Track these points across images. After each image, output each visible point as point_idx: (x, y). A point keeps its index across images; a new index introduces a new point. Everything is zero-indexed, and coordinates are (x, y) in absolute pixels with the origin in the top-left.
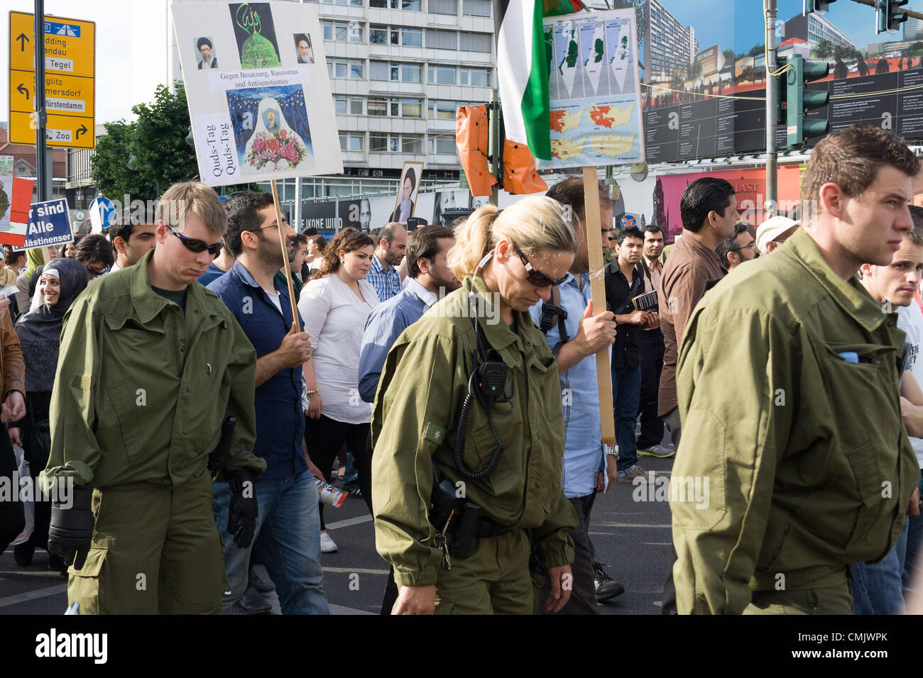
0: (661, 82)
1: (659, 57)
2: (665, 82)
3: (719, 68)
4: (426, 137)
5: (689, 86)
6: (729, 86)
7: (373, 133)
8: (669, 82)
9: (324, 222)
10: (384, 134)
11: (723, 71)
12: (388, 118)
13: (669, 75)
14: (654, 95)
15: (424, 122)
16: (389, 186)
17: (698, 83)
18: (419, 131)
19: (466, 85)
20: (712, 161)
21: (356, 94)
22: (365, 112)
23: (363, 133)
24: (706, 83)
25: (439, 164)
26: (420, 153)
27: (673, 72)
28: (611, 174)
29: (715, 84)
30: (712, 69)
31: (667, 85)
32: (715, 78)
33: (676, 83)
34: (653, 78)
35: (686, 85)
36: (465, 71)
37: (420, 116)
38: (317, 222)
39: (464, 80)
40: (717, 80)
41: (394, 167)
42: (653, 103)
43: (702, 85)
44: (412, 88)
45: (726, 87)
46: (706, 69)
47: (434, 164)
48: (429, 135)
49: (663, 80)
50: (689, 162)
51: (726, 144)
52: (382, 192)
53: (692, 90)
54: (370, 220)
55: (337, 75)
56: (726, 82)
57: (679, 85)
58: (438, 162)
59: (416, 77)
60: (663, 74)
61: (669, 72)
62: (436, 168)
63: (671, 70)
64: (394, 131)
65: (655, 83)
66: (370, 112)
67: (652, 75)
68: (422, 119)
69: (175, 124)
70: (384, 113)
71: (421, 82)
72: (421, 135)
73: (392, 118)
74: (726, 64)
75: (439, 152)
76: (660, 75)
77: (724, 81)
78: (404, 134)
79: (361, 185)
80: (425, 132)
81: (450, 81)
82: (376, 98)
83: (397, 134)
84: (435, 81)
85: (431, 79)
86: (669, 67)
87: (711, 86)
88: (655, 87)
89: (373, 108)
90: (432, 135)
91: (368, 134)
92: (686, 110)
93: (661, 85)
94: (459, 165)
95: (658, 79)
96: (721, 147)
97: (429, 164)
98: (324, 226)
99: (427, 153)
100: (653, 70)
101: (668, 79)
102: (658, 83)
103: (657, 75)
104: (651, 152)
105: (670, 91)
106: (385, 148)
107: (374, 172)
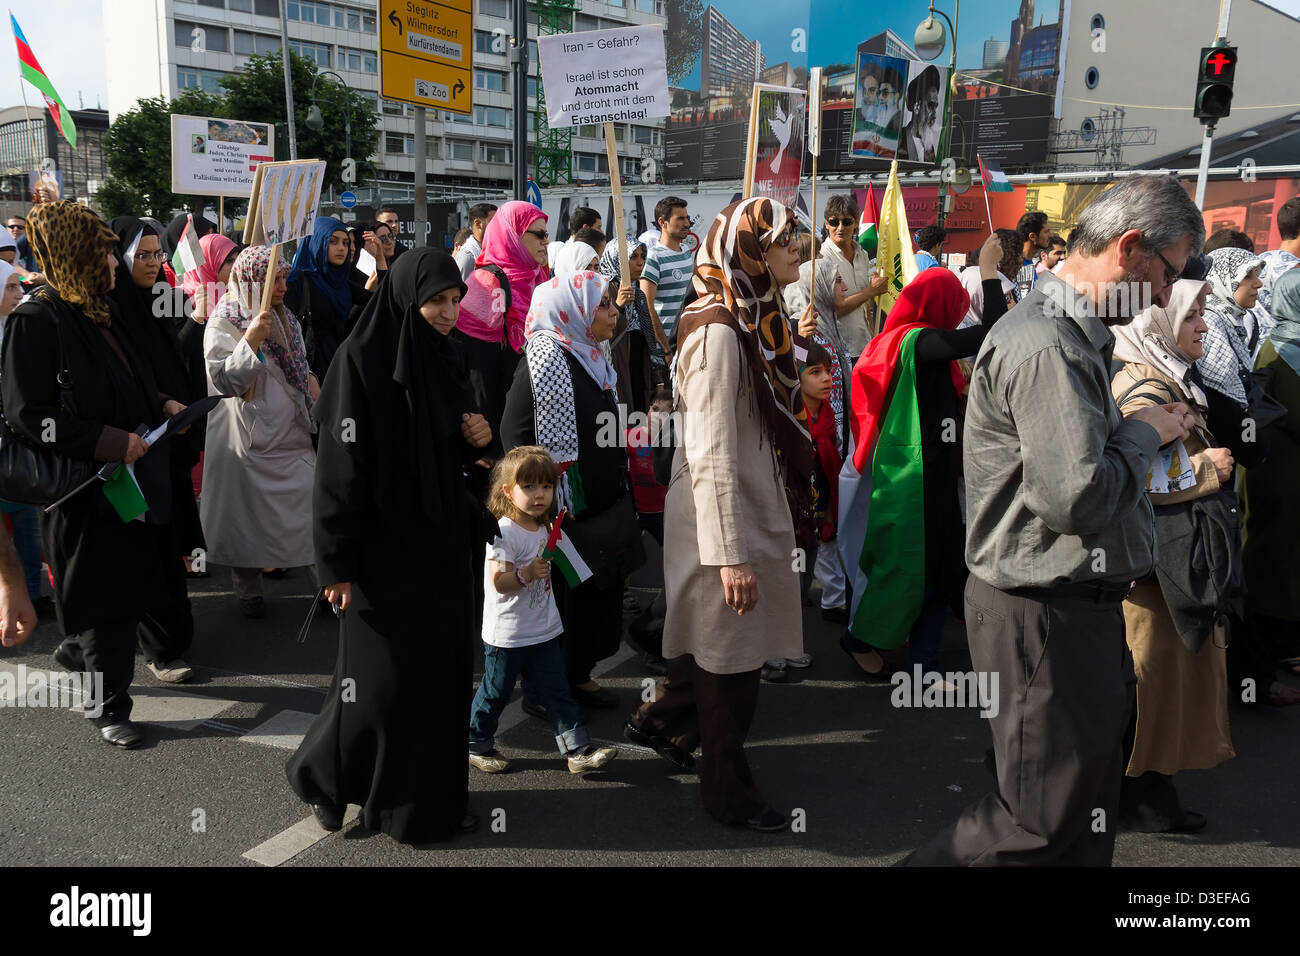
0: (722, 97)
1: (719, 71)
2: (726, 97)
4: (443, 140)
7: (388, 133)
8: (730, 97)
10: (402, 135)
12: (404, 118)
13: (730, 90)
14: (713, 109)
15: (441, 124)
16: (409, 190)
21: (370, 89)
25: (456, 170)
26: (436, 157)
27: (735, 87)
31: (728, 100)
33: (737, 99)
34: (712, 92)
37: (436, 118)
42: (711, 117)
47: (452, 169)
48: (446, 138)
49: (723, 94)
55: (351, 66)
57: (741, 101)
58: (456, 167)
60: (723, 88)
61: (730, 87)
62: (454, 173)
63: (734, 84)
65: (714, 97)
67: (710, 89)
68: (439, 122)
69: (274, 102)
70: (401, 112)
72: (438, 138)
73: (409, 118)
74: (798, 82)
75: (456, 157)
76: (720, 89)
80: (441, 135)
86: (732, 82)
88: (713, 102)
90: (451, 139)
91: (384, 134)
93: (721, 100)
94: (476, 171)
95: (718, 93)
97: (447, 169)
98: (405, 229)
99: (444, 158)
100: (710, 84)
101: (728, 94)
102: (718, 97)
103: (716, 89)
104: (708, 168)
105: (731, 106)
106: (402, 151)
107: (391, 174)
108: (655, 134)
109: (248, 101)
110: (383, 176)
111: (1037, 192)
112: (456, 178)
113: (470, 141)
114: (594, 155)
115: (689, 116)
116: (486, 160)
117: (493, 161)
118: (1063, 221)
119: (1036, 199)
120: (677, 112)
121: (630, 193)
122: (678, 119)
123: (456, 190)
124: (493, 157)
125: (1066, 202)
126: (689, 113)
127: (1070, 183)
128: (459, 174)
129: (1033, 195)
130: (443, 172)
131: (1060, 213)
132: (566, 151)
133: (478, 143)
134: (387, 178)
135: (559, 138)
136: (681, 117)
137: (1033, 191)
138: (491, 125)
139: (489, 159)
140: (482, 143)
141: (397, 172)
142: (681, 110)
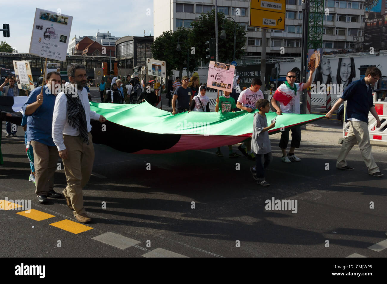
4: (270, 39)
7: (249, 38)
10: (254, 38)
14: (386, 19)
38: (251, 73)
41: (257, 52)
42: (386, 23)
47: (273, 50)
48: (271, 39)
54: (280, 72)
62: (274, 52)
64: (258, 37)
67: (385, 10)
68: (269, 32)
70: (254, 30)
72: (268, 39)
73: (257, 32)
75: (275, 46)
80: (270, 37)
91: (247, 38)
97: (271, 50)
98: (254, 74)
99: (270, 46)
100: (386, 8)
104: (384, 44)
106: (254, 44)
107: (249, 53)
108: (360, 32)
109: (200, 30)
110: (246, 54)
112: (274, 54)
113: (281, 39)
114: (331, 41)
115: (375, 23)
116: (287, 46)
117: (289, 46)
120: (370, 21)
121: (348, 57)
122: (370, 24)
123: (274, 58)
124: (290, 45)
126: (375, 21)
128: (276, 52)
132: (320, 41)
133: (284, 40)
134: (248, 55)
135: (317, 36)
136: (372, 24)
138: (289, 32)
139: (288, 45)
140: (285, 40)
141: (252, 52)
142: (372, 21)
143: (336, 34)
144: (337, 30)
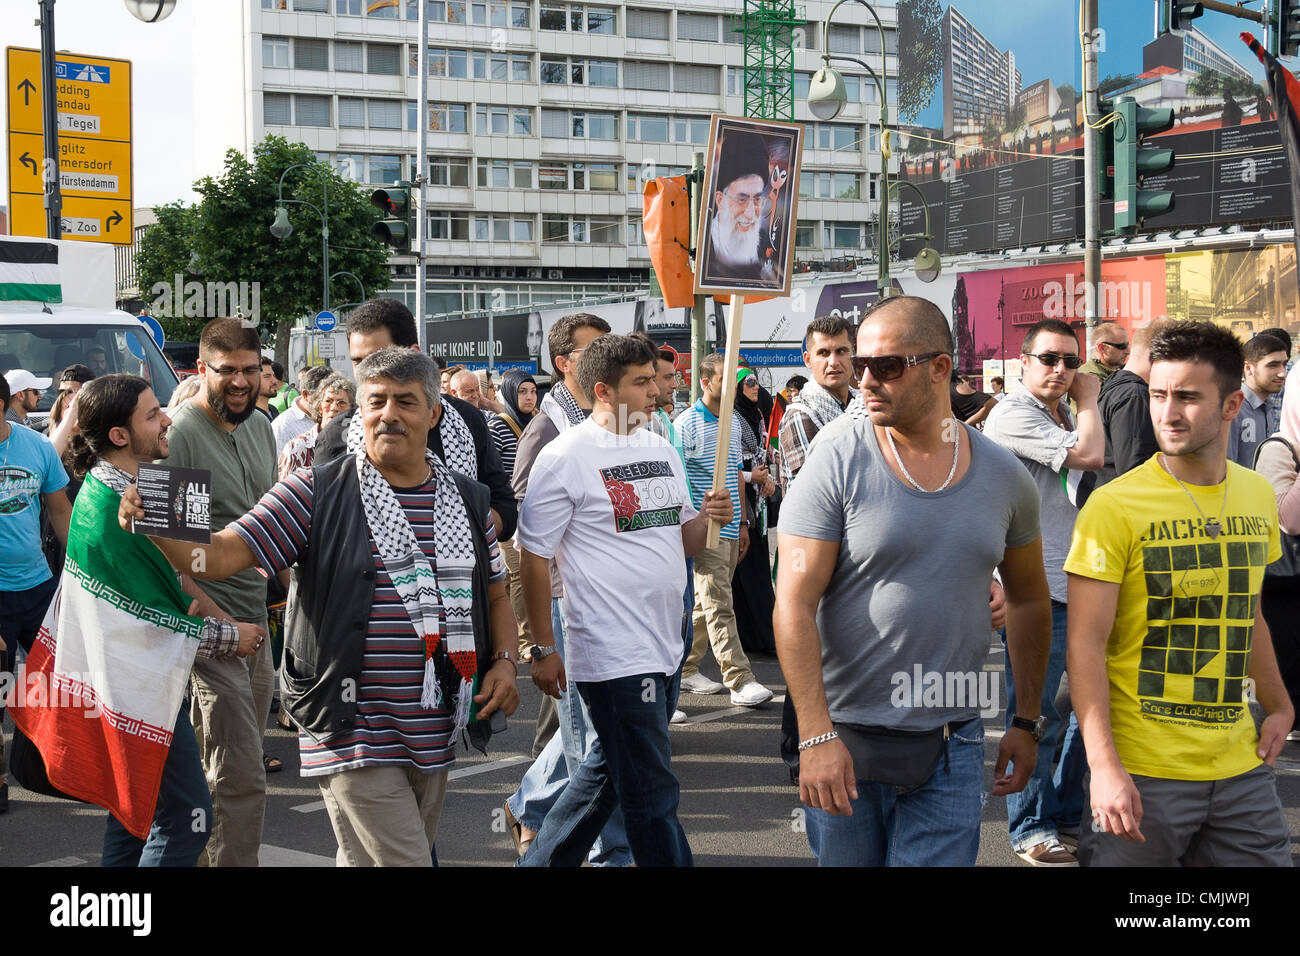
0: (969, 135)
1: (966, 98)
2: (974, 134)
3: (1052, 113)
4: (626, 220)
5: (1007, 139)
6: (1067, 138)
7: (547, 216)
8: (980, 134)
9: (475, 346)
10: (564, 216)
11: (1058, 117)
12: (571, 193)
13: (980, 125)
14: (959, 153)
15: (623, 197)
16: (573, 293)
17: (1021, 136)
18: (615, 211)
19: (684, 143)
20: (1042, 250)
21: (522, 158)
22: (535, 185)
23: (534, 215)
24: (1032, 135)
25: (644, 260)
26: (617, 243)
27: (985, 120)
28: (887, 271)
29: (1046, 136)
30: (1041, 114)
31: (977, 138)
32: (1045, 128)
33: (989, 136)
34: (957, 129)
35: (1003, 138)
36: (681, 121)
37: (616, 189)
38: (466, 348)
39: (681, 136)
40: (1049, 131)
41: (579, 265)
42: (957, 164)
43: (1027, 138)
44: (605, 148)
45: (1062, 140)
46: (1033, 114)
47: (639, 260)
48: (630, 217)
49: (971, 132)
50: (1008, 252)
51: (1064, 225)
52: (559, 302)
53: (1013, 147)
54: (541, 343)
55: (495, 129)
56: (1063, 133)
57: (994, 138)
58: (643, 257)
59: (609, 133)
60: (971, 122)
61: (979, 119)
63: (982, 116)
64: (578, 212)
65: (960, 135)
66: (543, 184)
67: (955, 124)
68: (619, 194)
69: (254, 205)
70: (564, 185)
71: (617, 139)
72: (618, 217)
73: (575, 193)
74: (1062, 107)
76: (967, 124)
77: (1060, 132)
78: (593, 217)
79: (530, 292)
80: (623, 212)
81: (660, 137)
82: (551, 163)
83: (583, 217)
84: (638, 137)
85: (631, 134)
86: (979, 112)
87: (1040, 139)
88: (959, 143)
89: (548, 178)
90: (634, 216)
91: (540, 218)
92: (1004, 175)
93: (968, 138)
95: (965, 130)
96: (1057, 229)
97: (630, 260)
100: (956, 117)
101: (978, 129)
102: (964, 136)
103: (963, 124)
104: (955, 238)
105: (981, 148)
106: (565, 238)
107: (550, 272)
110: (539, 275)
111: (1178, 264)
114: (857, 224)
115: (929, 165)
118: (1213, 305)
119: (1178, 276)
120: (915, 160)
122: (916, 170)
125: (1214, 278)
126: (929, 160)
127: (1218, 249)
129: (1173, 269)
130: (624, 264)
131: (1208, 292)
134: (545, 276)
136: (920, 167)
137: (1173, 264)
141: (560, 268)
142: (919, 157)
143: (873, 196)
144: (873, 185)
